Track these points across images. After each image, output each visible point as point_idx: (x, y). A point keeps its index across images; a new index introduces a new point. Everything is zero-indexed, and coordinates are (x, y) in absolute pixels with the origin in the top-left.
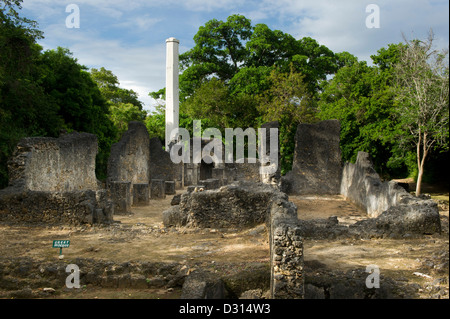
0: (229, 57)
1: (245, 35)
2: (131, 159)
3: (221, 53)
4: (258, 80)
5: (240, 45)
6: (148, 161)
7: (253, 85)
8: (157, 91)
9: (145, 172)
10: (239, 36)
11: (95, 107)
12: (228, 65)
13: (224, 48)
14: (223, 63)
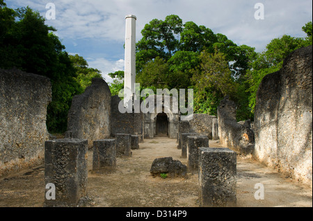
0: (165, 47)
1: (178, 30)
2: (93, 113)
3: (159, 44)
4: (190, 59)
5: (173, 38)
6: (110, 116)
7: (186, 63)
8: (113, 73)
9: (107, 126)
10: (173, 31)
11: (61, 64)
12: (164, 53)
13: (162, 41)
14: (161, 51)
